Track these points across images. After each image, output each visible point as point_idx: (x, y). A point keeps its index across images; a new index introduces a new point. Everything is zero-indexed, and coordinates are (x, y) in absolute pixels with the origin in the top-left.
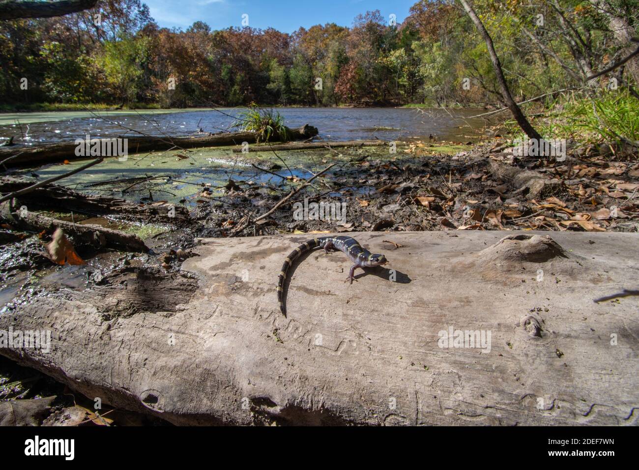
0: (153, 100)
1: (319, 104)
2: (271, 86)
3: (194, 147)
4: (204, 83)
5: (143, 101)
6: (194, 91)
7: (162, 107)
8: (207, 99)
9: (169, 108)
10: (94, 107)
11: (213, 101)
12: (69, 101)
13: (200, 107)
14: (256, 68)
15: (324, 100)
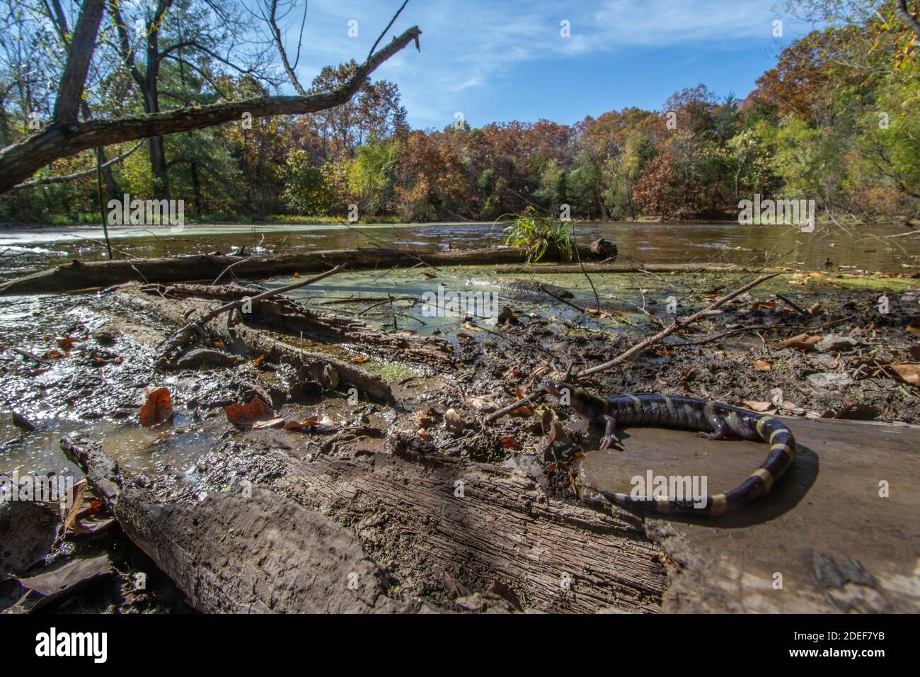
0: (394, 213)
1: (605, 217)
2: (540, 193)
3: (444, 265)
4: (455, 192)
5: (383, 213)
6: (440, 202)
7: (402, 222)
8: (455, 211)
9: (409, 222)
10: (329, 220)
11: (462, 214)
12: (305, 214)
13: (445, 221)
14: (522, 171)
15: (615, 212)
